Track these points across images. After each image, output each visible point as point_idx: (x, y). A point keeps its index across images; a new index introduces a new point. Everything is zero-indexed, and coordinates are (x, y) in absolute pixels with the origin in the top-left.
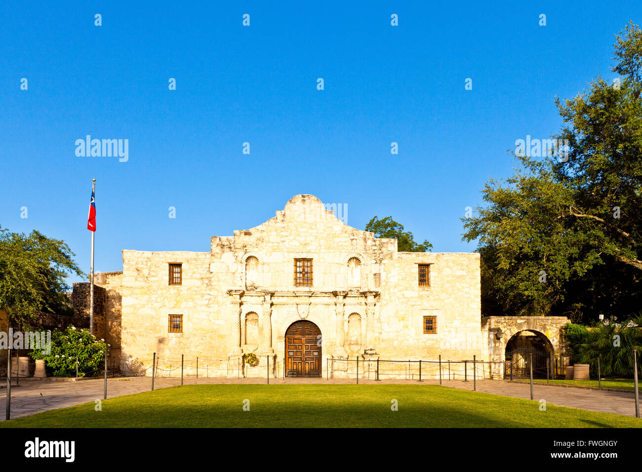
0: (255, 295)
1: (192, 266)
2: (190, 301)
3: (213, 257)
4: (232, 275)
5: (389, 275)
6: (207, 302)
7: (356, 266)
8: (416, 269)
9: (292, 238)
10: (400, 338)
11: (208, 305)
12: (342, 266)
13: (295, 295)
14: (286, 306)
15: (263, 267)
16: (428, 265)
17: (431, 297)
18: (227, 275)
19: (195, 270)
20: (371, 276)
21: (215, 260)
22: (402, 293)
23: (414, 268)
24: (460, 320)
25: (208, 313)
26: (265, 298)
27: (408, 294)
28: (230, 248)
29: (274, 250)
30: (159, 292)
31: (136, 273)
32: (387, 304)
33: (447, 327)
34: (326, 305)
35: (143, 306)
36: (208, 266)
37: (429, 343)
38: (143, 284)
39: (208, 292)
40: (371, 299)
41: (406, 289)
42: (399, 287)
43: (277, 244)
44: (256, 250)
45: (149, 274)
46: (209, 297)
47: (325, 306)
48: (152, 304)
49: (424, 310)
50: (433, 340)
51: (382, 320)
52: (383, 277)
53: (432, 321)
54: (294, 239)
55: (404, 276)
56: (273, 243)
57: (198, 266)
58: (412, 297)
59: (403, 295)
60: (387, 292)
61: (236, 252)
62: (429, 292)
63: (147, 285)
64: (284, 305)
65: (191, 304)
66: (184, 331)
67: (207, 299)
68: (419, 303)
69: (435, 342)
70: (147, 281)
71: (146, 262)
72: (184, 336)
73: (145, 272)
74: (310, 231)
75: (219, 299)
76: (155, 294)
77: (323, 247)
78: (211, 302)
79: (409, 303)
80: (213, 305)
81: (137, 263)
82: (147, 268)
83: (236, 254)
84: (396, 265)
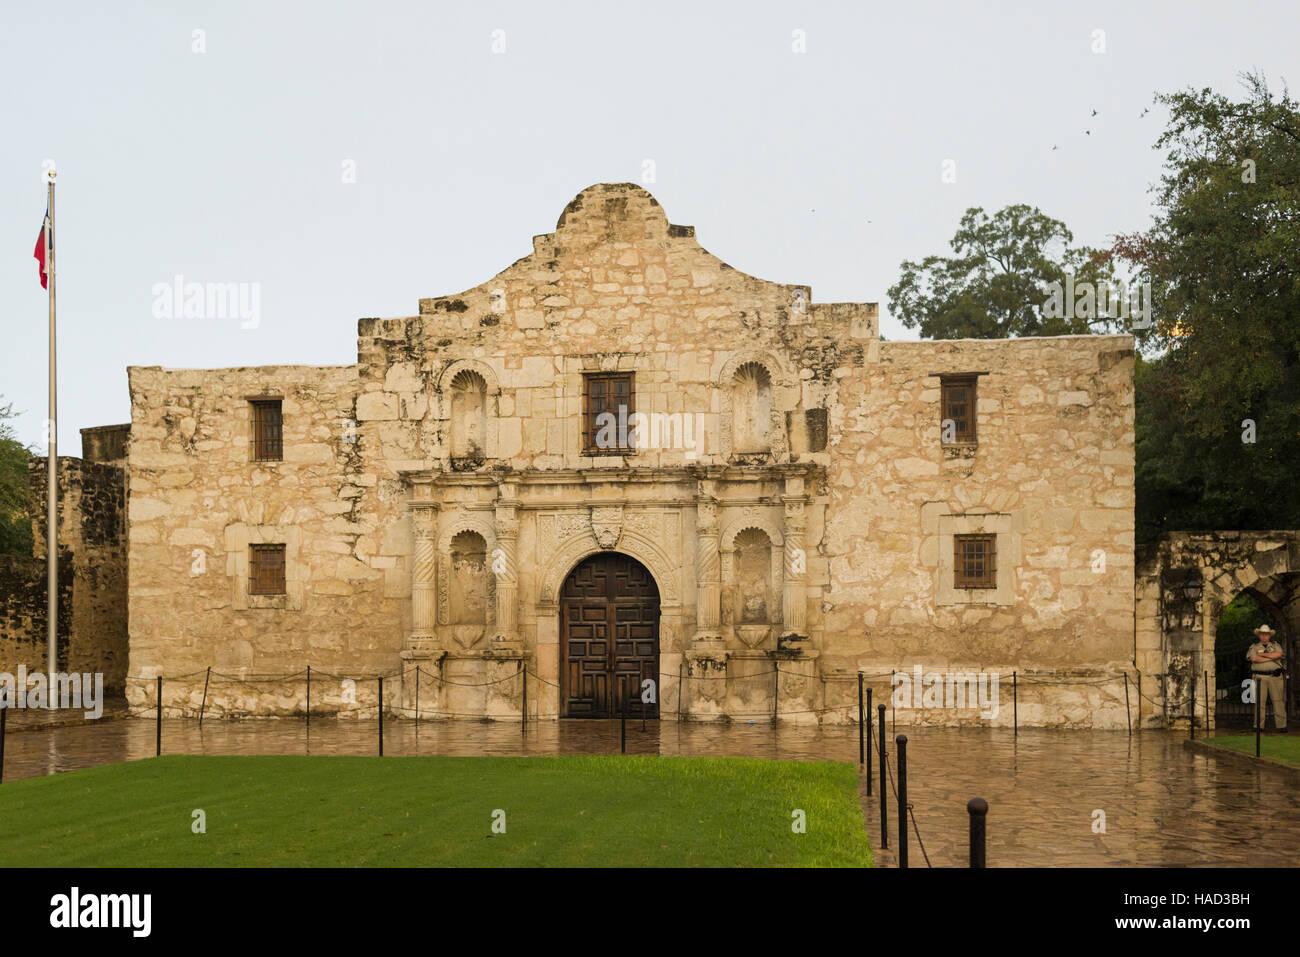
0: (476, 483)
1: (308, 406)
2: (304, 506)
3: (364, 379)
4: (414, 427)
5: (854, 413)
6: (347, 507)
7: (759, 389)
8: (933, 394)
9: (576, 313)
10: (882, 606)
11: (350, 517)
12: (716, 391)
13: (581, 481)
14: (560, 512)
15: (497, 402)
16: (970, 379)
17: (978, 476)
18: (400, 427)
19: (317, 416)
20: (800, 421)
21: (369, 386)
22: (890, 466)
23: (928, 388)
24: (1069, 544)
25: (351, 539)
26: (499, 494)
27: (910, 467)
28: (409, 349)
29: (529, 351)
30: (224, 481)
31: (162, 432)
32: (846, 500)
33: (1026, 566)
34: (670, 506)
35: (184, 522)
36: (350, 404)
37: (972, 616)
38: (182, 460)
39: (351, 478)
40: (795, 487)
41: (905, 454)
42: (881, 449)
43: (535, 334)
44: (479, 352)
45: (197, 431)
46: (350, 492)
47: (667, 510)
48: (206, 517)
49: (957, 515)
50: (985, 606)
51: (831, 548)
52: (835, 417)
53: (980, 549)
54: (583, 316)
55: (897, 415)
56: (523, 331)
57: (324, 405)
58: (921, 479)
59: (894, 471)
60: (845, 463)
61: (425, 360)
62: (970, 462)
63: (194, 462)
64: (555, 509)
65: (306, 513)
66: (288, 588)
67: (349, 499)
68: (941, 495)
69: (989, 613)
70: (193, 452)
71: (190, 398)
72: (290, 606)
73: (188, 425)
74: (626, 290)
75: (381, 498)
76: (213, 489)
77: (663, 338)
78: (359, 506)
79: (911, 497)
80: (364, 516)
81: (167, 403)
82: (192, 416)
83: (427, 367)
84: (876, 380)
